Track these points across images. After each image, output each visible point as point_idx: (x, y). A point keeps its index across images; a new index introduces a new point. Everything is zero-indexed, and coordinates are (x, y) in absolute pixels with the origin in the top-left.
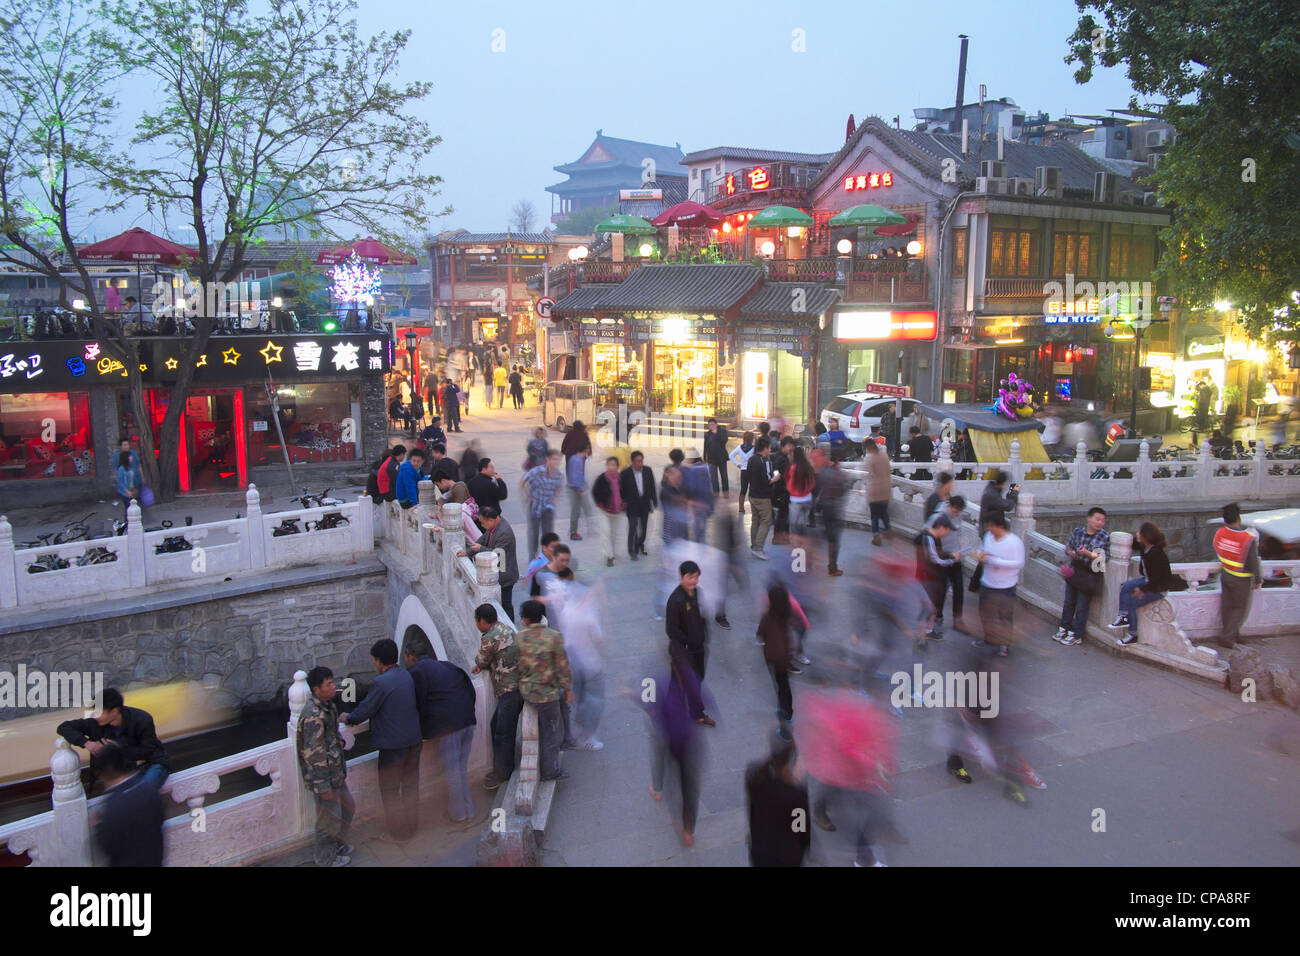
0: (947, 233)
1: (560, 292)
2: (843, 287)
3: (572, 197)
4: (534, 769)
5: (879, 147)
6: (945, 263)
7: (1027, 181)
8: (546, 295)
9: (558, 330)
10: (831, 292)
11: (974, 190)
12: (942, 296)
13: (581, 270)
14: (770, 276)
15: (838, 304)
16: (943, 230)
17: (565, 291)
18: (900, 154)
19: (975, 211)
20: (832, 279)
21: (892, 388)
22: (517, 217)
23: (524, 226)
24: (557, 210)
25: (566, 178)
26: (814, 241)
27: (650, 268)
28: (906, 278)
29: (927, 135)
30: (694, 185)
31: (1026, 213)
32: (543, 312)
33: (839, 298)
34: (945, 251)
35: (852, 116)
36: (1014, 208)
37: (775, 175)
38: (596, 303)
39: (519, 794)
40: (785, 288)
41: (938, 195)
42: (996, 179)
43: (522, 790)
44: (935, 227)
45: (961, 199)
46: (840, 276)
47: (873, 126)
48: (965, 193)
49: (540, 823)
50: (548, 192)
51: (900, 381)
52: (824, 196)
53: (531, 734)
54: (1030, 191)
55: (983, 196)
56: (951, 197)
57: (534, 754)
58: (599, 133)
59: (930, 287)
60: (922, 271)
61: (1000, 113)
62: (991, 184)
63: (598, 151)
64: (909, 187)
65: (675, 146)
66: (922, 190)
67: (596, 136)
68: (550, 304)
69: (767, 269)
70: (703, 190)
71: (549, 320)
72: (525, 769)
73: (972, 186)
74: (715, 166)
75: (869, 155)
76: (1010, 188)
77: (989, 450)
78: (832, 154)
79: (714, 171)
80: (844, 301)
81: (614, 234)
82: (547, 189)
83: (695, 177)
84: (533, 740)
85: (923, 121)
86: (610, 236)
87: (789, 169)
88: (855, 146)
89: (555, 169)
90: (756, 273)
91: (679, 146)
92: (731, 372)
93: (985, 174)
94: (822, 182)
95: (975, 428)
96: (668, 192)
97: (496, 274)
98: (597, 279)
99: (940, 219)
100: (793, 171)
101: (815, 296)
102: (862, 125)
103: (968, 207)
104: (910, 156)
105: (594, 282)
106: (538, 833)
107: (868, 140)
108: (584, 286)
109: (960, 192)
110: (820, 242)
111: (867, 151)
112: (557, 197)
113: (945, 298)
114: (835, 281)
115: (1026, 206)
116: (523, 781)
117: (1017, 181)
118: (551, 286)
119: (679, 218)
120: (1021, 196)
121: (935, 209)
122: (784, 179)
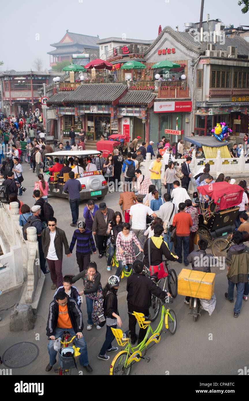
0: (195, 71)
1: (50, 95)
2: (158, 92)
3: (58, 56)
4: (32, 286)
5: (170, 38)
6: (195, 83)
7: (224, 52)
8: (45, 96)
9: (50, 109)
10: (153, 94)
11: (205, 55)
12: (194, 95)
13: (58, 86)
14: (130, 88)
15: (156, 99)
16: (194, 70)
17: (52, 94)
18: (178, 41)
19: (206, 63)
20: (153, 89)
21: (174, 131)
22: (36, 64)
23: (39, 68)
24: (52, 61)
25: (55, 49)
26: (147, 74)
27: (85, 85)
28: (181, 89)
29: (188, 34)
30: (102, 52)
31: (224, 64)
32: (44, 103)
33: (156, 96)
34: (195, 79)
35: (160, 26)
36: (220, 62)
37: (131, 49)
38: (64, 99)
39: (27, 296)
40: (136, 93)
41: (192, 57)
42: (213, 51)
43: (28, 294)
44: (191, 69)
45: (200, 59)
46: (156, 88)
47: (168, 30)
48: (202, 56)
49: (35, 306)
50: (48, 54)
51: (177, 129)
52: (150, 57)
53: (31, 273)
54: (225, 56)
55: (208, 58)
56: (197, 57)
57: (32, 280)
58: (67, 31)
59: (189, 92)
60: (186, 86)
61: (216, 25)
62: (211, 53)
63: (67, 38)
64: (181, 53)
65: (97, 36)
66: (186, 55)
67: (66, 32)
68: (46, 100)
69: (129, 85)
70: (105, 54)
71: (46, 105)
72: (29, 286)
73: (204, 54)
74: (110, 45)
75: (167, 41)
76: (218, 54)
77: (210, 154)
78: (153, 40)
79: (109, 47)
80: (158, 97)
81: (70, 72)
82: (48, 53)
83: (102, 49)
84: (32, 275)
85: (188, 28)
86: (69, 73)
87: (137, 46)
88: (161, 38)
89: (51, 45)
90: (125, 87)
91: (98, 36)
92: (116, 125)
93: (209, 49)
94: (149, 51)
95: (205, 146)
96: (92, 55)
97: (27, 87)
98: (64, 90)
99: (193, 66)
100: (138, 47)
101: (147, 95)
102: (164, 29)
103: (203, 62)
104: (182, 42)
105: (63, 91)
106: (33, 310)
107: (166, 35)
108: (59, 93)
109: (200, 56)
110: (149, 75)
111: (166, 39)
112: (52, 56)
113: (195, 96)
114: (154, 90)
115: (224, 61)
116: (29, 290)
117: (221, 52)
118: (46, 93)
119: (95, 65)
120: (222, 57)
121: (191, 62)
122: (135, 50)
